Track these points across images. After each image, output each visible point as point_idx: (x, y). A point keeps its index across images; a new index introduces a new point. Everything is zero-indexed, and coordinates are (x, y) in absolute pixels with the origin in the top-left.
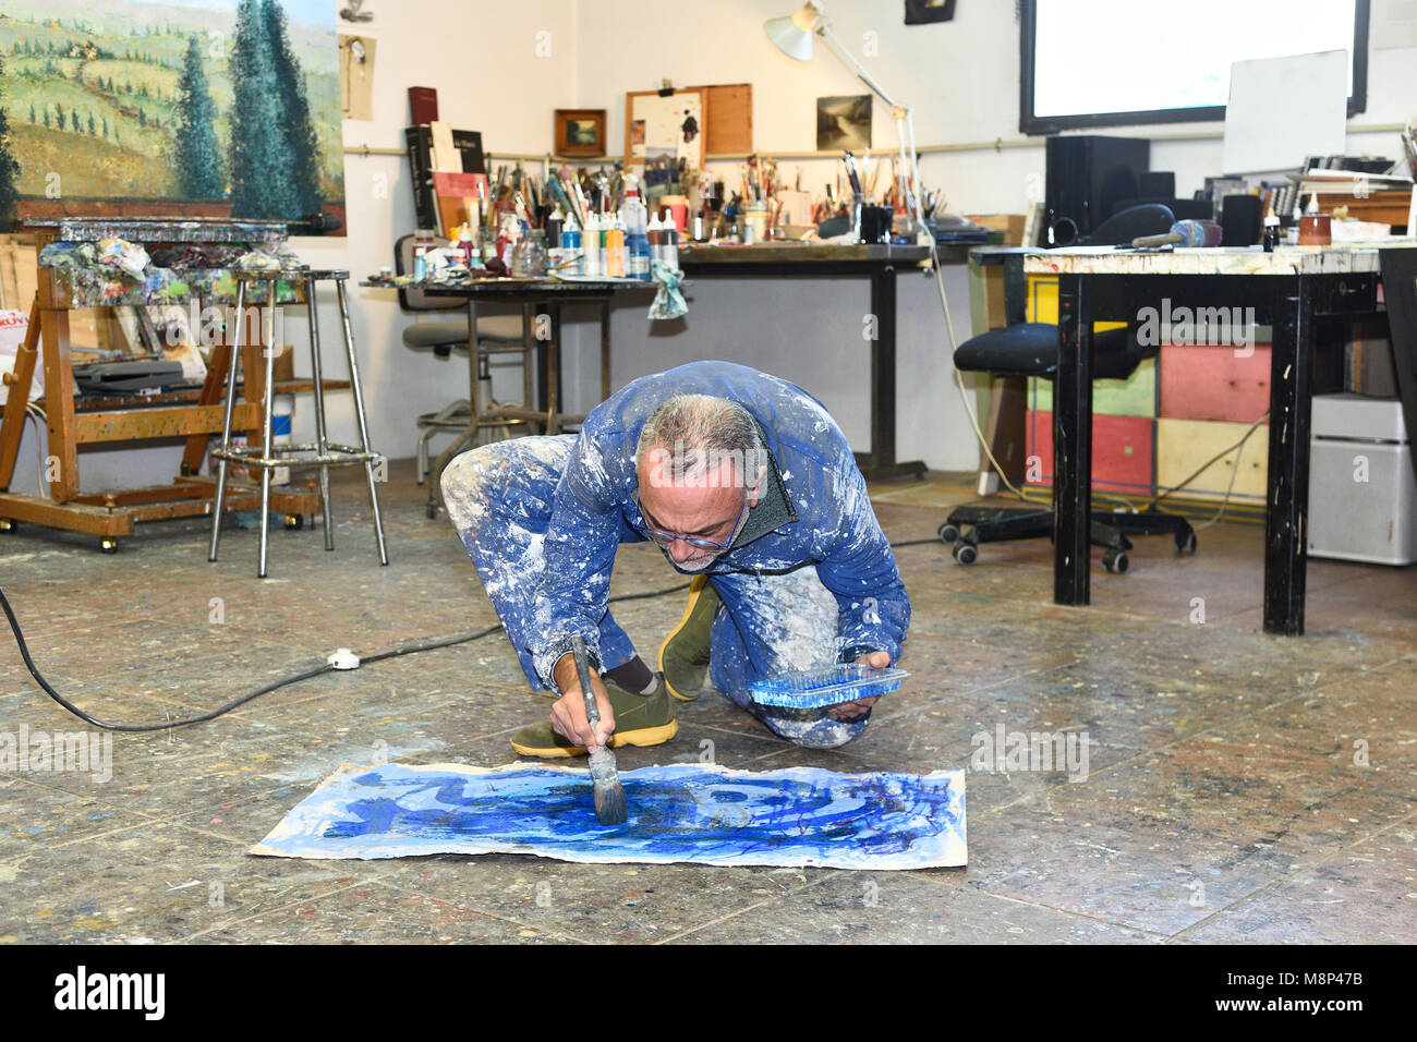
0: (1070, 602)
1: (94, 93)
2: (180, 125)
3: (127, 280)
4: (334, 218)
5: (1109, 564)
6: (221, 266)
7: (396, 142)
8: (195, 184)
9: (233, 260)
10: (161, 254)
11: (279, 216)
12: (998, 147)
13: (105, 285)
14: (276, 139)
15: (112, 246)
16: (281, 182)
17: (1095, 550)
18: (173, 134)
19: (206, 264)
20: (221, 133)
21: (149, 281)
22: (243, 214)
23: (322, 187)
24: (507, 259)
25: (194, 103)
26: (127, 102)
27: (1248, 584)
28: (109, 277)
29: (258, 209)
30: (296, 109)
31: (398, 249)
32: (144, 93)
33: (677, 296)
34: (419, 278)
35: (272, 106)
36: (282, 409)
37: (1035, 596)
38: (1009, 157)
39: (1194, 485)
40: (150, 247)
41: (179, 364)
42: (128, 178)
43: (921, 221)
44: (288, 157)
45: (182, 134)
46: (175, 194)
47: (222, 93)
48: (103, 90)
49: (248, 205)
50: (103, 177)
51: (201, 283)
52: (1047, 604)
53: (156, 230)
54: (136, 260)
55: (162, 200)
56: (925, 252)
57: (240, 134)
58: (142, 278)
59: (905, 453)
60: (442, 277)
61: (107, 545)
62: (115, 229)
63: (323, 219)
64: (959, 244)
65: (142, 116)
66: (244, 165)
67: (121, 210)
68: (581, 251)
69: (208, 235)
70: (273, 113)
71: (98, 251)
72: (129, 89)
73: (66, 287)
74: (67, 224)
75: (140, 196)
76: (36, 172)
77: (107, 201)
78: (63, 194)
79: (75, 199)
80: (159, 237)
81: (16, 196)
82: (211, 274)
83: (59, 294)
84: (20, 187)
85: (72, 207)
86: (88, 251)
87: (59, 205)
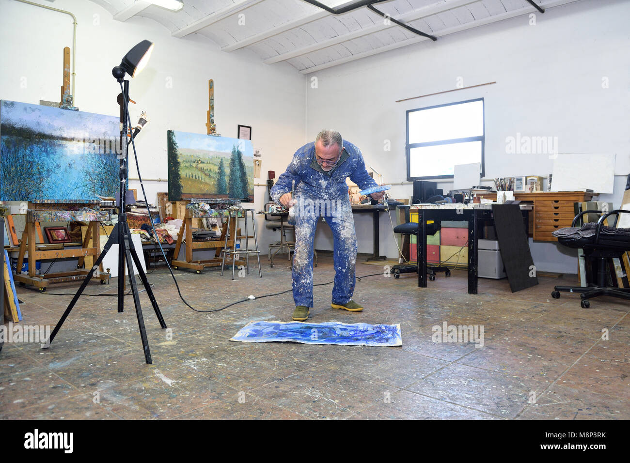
0: (422, 287)
1: (200, 171)
2: (218, 177)
3: (205, 211)
4: (251, 198)
5: (431, 279)
6: (226, 209)
7: (265, 183)
8: (221, 191)
9: (228, 207)
10: (212, 206)
11: (239, 198)
12: (402, 184)
13: (200, 213)
14: (239, 181)
15: (202, 204)
16: (240, 190)
17: (428, 275)
18: (217, 180)
19: (222, 208)
20: (227, 179)
21: (210, 212)
22: (231, 197)
23: (249, 191)
25: (221, 172)
26: (207, 173)
27: (464, 283)
28: (201, 211)
29: (234, 196)
30: (244, 174)
31: (265, 206)
32: (211, 170)
34: (270, 212)
35: (238, 174)
36: (238, 242)
37: (413, 285)
38: (404, 186)
39: (448, 261)
40: (210, 205)
41: (215, 232)
42: (206, 189)
43: (385, 200)
44: (241, 185)
45: (218, 180)
46: (216, 193)
47: (227, 171)
48: (202, 170)
49: (232, 195)
50: (201, 188)
51: (221, 212)
52: (417, 287)
54: (207, 207)
55: (213, 194)
56: (386, 207)
57: (231, 180)
58: (208, 211)
59: (381, 254)
60: (275, 211)
61: (198, 272)
62: (203, 200)
63: (249, 199)
64: (393, 205)
65: (210, 176)
66: (232, 186)
67: (204, 196)
69: (223, 202)
70: (239, 175)
71: (199, 205)
72: (207, 170)
73: (191, 213)
74: (192, 199)
75: (209, 193)
76: (186, 188)
77: (201, 194)
78: (192, 192)
79: (194, 194)
80: (212, 202)
81: (182, 193)
82: (223, 211)
83: (190, 215)
84: (183, 191)
85: (194, 195)
86: (197, 205)
87: (191, 195)
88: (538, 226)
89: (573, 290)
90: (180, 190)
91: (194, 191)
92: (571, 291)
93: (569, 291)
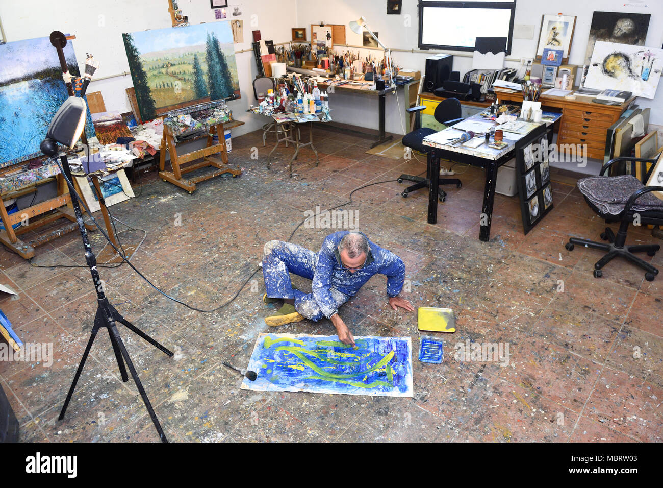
0: (431, 223)
1: (172, 76)
2: (194, 79)
3: (186, 126)
4: (237, 93)
6: (209, 116)
7: (250, 47)
8: (200, 94)
9: (212, 114)
10: (194, 116)
11: (222, 97)
12: (412, 51)
13: (181, 129)
14: (220, 77)
15: (181, 117)
16: (222, 88)
18: (193, 82)
19: (205, 117)
20: (205, 78)
21: (192, 125)
22: (213, 99)
23: (233, 86)
24: (283, 105)
25: (198, 72)
26: (180, 76)
28: (182, 126)
29: (217, 97)
30: (224, 67)
31: (254, 84)
32: (184, 73)
33: (329, 116)
34: (261, 112)
35: (218, 68)
38: (415, 54)
40: (191, 115)
42: (183, 97)
43: (392, 80)
44: (224, 81)
45: (195, 81)
46: (196, 98)
47: (204, 68)
48: (174, 75)
49: (215, 96)
50: (177, 97)
51: (205, 123)
52: (425, 222)
53: (192, 109)
54: (188, 120)
55: (193, 100)
56: (393, 89)
57: (211, 77)
58: (190, 124)
61: (190, 192)
62: (181, 112)
63: (233, 94)
65: (185, 79)
66: (212, 86)
67: (181, 106)
68: (303, 104)
69: (205, 107)
70: (218, 70)
71: (178, 119)
72: (180, 72)
73: (171, 131)
74: (169, 113)
75: (186, 100)
76: (160, 101)
77: (179, 104)
78: (167, 105)
79: (170, 106)
80: (193, 111)
81: (155, 109)
82: (207, 119)
83: (170, 132)
84: (156, 106)
85: (170, 108)
86: (175, 119)
87: (166, 108)
88: (563, 137)
89: (588, 245)
90: (152, 105)
91: (169, 102)
92: (586, 246)
93: (584, 245)
